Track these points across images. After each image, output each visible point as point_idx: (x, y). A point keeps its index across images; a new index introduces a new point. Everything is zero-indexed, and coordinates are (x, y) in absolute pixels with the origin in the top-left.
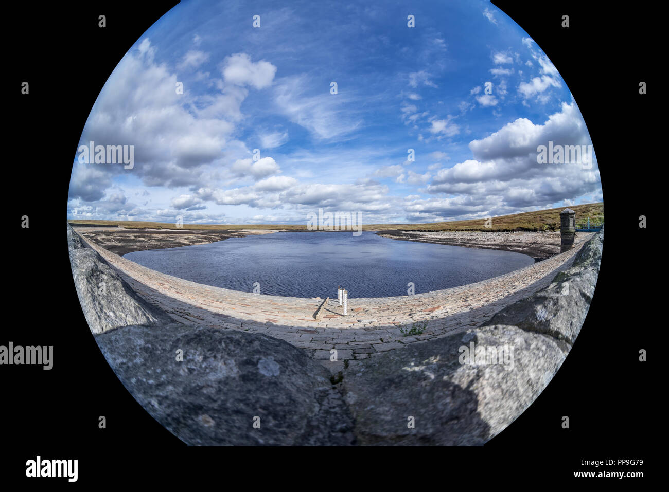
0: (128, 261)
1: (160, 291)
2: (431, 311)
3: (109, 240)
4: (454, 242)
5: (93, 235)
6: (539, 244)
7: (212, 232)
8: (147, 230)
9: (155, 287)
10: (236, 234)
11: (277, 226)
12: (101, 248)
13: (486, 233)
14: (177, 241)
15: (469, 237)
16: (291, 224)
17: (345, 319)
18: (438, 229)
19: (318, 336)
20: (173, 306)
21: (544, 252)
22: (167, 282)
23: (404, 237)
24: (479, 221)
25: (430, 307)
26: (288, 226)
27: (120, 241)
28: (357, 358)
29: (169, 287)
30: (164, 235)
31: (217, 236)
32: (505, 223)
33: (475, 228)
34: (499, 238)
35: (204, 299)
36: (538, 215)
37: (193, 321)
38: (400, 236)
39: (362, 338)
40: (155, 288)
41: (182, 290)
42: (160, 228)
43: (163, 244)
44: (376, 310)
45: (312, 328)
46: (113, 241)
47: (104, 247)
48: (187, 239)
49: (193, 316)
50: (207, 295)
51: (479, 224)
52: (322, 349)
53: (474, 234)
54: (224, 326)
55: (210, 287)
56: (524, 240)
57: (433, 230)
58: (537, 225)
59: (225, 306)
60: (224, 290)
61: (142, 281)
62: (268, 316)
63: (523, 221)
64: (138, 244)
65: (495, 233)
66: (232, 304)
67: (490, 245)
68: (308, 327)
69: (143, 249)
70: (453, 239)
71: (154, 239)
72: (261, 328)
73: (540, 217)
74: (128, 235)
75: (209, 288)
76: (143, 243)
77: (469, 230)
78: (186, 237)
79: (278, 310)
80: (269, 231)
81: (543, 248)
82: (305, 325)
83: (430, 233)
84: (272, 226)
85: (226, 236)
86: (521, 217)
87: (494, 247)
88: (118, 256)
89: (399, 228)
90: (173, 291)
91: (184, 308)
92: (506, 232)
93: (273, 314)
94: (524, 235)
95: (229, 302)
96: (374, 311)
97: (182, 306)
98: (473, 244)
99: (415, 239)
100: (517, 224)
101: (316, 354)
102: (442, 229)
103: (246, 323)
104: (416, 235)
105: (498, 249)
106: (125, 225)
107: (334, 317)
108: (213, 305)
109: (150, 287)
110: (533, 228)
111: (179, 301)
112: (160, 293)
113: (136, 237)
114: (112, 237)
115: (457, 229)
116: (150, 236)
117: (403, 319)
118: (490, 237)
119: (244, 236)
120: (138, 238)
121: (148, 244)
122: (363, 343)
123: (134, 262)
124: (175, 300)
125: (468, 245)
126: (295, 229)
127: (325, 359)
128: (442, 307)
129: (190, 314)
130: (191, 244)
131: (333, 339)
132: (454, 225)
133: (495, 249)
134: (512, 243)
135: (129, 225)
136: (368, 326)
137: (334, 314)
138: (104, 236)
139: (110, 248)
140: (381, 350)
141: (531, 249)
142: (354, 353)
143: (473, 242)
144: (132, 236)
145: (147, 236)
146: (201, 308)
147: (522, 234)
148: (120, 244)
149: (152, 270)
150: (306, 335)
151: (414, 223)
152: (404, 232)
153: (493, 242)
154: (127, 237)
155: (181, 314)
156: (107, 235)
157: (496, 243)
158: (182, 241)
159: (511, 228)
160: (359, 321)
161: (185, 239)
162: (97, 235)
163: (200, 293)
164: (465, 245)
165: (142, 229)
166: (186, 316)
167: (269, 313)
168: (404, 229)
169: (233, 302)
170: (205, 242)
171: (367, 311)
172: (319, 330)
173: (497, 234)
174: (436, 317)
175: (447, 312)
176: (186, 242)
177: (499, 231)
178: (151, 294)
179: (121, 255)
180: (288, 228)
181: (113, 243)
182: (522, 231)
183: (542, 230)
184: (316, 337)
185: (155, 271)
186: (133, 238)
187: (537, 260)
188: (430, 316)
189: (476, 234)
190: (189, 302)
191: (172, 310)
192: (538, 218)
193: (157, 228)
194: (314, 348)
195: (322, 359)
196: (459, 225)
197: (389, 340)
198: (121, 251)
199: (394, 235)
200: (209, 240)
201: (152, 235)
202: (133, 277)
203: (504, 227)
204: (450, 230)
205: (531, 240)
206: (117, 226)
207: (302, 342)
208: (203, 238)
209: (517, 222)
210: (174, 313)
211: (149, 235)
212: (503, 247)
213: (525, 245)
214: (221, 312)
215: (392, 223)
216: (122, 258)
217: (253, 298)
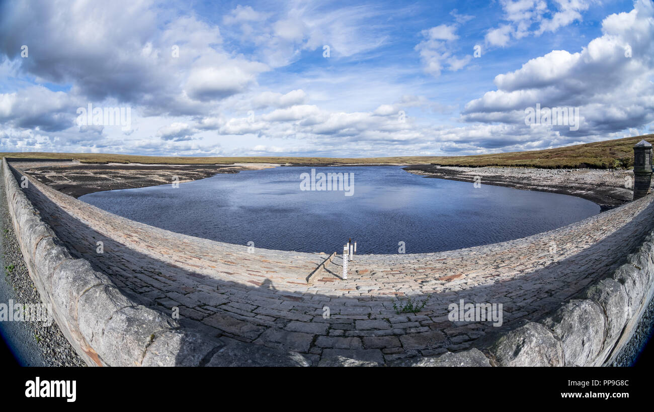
0: (85, 205)
1: (128, 245)
2: (449, 280)
3: (60, 178)
4: (501, 181)
5: (39, 172)
6: (608, 186)
7: (194, 166)
8: (110, 164)
9: (121, 240)
10: (227, 168)
11: (279, 159)
12: (51, 189)
13: (542, 169)
14: (149, 179)
15: (520, 175)
16: (297, 156)
17: (344, 283)
18: (483, 164)
19: (301, 304)
20: (142, 265)
21: (613, 197)
22: (136, 232)
23: (439, 174)
24: (533, 154)
25: (450, 274)
26: (292, 159)
27: (74, 179)
28: (330, 334)
29: (137, 240)
30: (133, 171)
31: (202, 172)
32: (566, 156)
33: (527, 163)
34: (557, 177)
35: (180, 254)
36: (607, 146)
37: (164, 283)
38: (433, 172)
39: (350, 310)
40: (121, 242)
41: (155, 243)
42: (128, 162)
43: (131, 183)
44: (385, 273)
45: (300, 293)
46: (66, 180)
47: (54, 187)
48: (163, 176)
49: (165, 277)
50: (184, 249)
51: (533, 157)
52: (297, 320)
53: (527, 170)
54: (199, 289)
55: (190, 237)
56: (589, 181)
57: (476, 164)
58: (606, 160)
59: (204, 263)
60: (207, 242)
61: (105, 233)
62: (253, 276)
63: (588, 154)
64: (99, 182)
65: (553, 171)
66: (213, 261)
67: (547, 186)
68: (295, 292)
69: (104, 188)
70: (500, 177)
71: (120, 177)
72: (240, 292)
73: (610, 150)
74: (86, 171)
75: (188, 239)
76: (105, 182)
77: (520, 166)
78: (161, 173)
79: (267, 270)
80: (268, 166)
81: (612, 192)
82: (292, 289)
83: (472, 169)
84: (272, 159)
85: (213, 171)
86: (586, 148)
87: (550, 189)
88: (72, 198)
89: (433, 162)
90: (143, 244)
91: (155, 267)
92: (567, 170)
93: (259, 274)
94: (590, 173)
95: (210, 258)
96: (382, 274)
97: (153, 264)
98: (525, 184)
99: (453, 176)
100: (582, 158)
101: (289, 325)
102: (486, 164)
103: (224, 286)
104: (454, 171)
105: (556, 192)
106: (81, 159)
107: (331, 280)
108: (190, 262)
109: (115, 240)
110: (600, 163)
111: (150, 258)
112: (127, 248)
113: (96, 173)
114: (64, 174)
115: (505, 164)
116: (115, 173)
117: (410, 288)
118: (546, 175)
119: (236, 171)
120: (98, 176)
121: (112, 182)
122: (346, 317)
123: (93, 206)
124: (145, 256)
125: (518, 185)
126: (301, 162)
127: (295, 332)
128: (464, 276)
129: (161, 274)
130: (167, 182)
131: (316, 309)
132: (502, 158)
133: (552, 191)
134: (573, 185)
135: (86, 159)
136: (366, 294)
137: (333, 276)
138: (53, 174)
139: (62, 189)
140: (361, 328)
141: (597, 192)
142: (330, 328)
143: (525, 181)
144: (90, 173)
145: (111, 173)
146: (175, 267)
147: (586, 172)
148: (74, 183)
149: (117, 216)
150: (288, 302)
151: (453, 156)
152: (439, 167)
153: (549, 183)
154: (84, 174)
155: (150, 274)
156: (57, 172)
157: (554, 183)
158: (156, 178)
159: (573, 163)
160: (357, 288)
161: (160, 175)
162: (44, 172)
163: (175, 247)
164: (514, 186)
165: (105, 163)
166: (157, 277)
167: (255, 273)
168: (439, 163)
169: (215, 258)
170: (185, 179)
171: (374, 274)
172: (304, 297)
173: (555, 171)
174: (450, 289)
175: (466, 283)
176: (162, 179)
177: (558, 167)
178: (116, 250)
179: (76, 197)
180: (293, 161)
181: (66, 182)
182: (587, 167)
183: (611, 167)
184: (298, 306)
185: (121, 217)
186: (92, 175)
187: (604, 209)
188: (443, 287)
189: (530, 171)
190: (162, 259)
191: (140, 269)
192: (608, 151)
193: (124, 162)
194: (290, 318)
195: (292, 331)
196: (509, 158)
197: (378, 316)
198: (77, 192)
199: (426, 171)
200: (191, 177)
201: (117, 171)
202: (94, 228)
203: (564, 161)
204: (497, 165)
205: (598, 181)
206: (71, 160)
207: (280, 311)
208: (184, 174)
209: (580, 156)
210: (142, 273)
211: (113, 171)
212: (562, 190)
213: (590, 186)
214: (198, 271)
215: (424, 156)
216: (78, 202)
217: (242, 253)
